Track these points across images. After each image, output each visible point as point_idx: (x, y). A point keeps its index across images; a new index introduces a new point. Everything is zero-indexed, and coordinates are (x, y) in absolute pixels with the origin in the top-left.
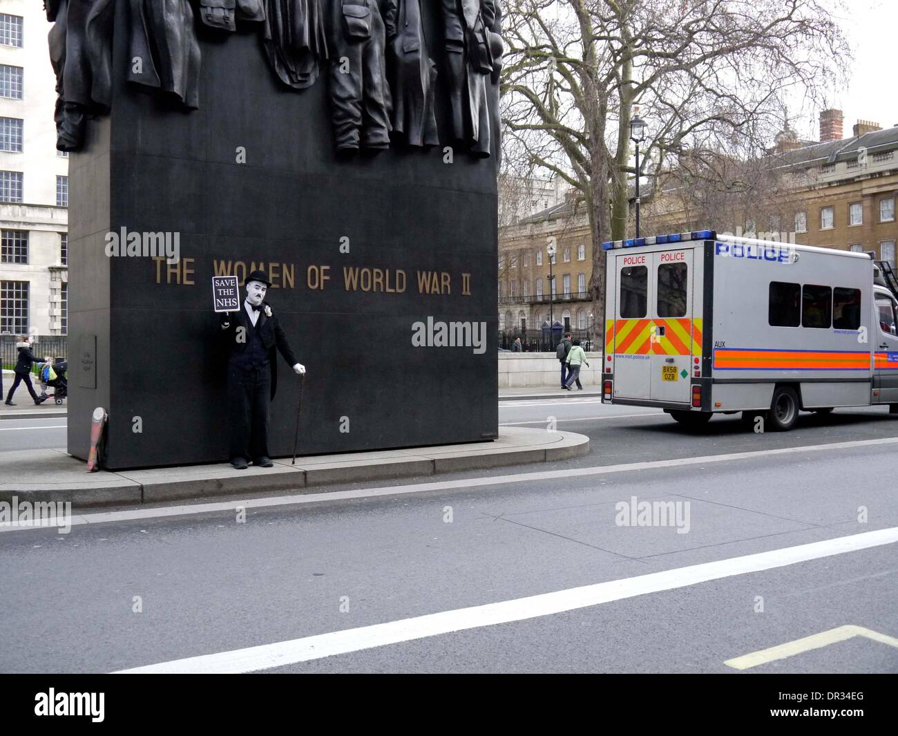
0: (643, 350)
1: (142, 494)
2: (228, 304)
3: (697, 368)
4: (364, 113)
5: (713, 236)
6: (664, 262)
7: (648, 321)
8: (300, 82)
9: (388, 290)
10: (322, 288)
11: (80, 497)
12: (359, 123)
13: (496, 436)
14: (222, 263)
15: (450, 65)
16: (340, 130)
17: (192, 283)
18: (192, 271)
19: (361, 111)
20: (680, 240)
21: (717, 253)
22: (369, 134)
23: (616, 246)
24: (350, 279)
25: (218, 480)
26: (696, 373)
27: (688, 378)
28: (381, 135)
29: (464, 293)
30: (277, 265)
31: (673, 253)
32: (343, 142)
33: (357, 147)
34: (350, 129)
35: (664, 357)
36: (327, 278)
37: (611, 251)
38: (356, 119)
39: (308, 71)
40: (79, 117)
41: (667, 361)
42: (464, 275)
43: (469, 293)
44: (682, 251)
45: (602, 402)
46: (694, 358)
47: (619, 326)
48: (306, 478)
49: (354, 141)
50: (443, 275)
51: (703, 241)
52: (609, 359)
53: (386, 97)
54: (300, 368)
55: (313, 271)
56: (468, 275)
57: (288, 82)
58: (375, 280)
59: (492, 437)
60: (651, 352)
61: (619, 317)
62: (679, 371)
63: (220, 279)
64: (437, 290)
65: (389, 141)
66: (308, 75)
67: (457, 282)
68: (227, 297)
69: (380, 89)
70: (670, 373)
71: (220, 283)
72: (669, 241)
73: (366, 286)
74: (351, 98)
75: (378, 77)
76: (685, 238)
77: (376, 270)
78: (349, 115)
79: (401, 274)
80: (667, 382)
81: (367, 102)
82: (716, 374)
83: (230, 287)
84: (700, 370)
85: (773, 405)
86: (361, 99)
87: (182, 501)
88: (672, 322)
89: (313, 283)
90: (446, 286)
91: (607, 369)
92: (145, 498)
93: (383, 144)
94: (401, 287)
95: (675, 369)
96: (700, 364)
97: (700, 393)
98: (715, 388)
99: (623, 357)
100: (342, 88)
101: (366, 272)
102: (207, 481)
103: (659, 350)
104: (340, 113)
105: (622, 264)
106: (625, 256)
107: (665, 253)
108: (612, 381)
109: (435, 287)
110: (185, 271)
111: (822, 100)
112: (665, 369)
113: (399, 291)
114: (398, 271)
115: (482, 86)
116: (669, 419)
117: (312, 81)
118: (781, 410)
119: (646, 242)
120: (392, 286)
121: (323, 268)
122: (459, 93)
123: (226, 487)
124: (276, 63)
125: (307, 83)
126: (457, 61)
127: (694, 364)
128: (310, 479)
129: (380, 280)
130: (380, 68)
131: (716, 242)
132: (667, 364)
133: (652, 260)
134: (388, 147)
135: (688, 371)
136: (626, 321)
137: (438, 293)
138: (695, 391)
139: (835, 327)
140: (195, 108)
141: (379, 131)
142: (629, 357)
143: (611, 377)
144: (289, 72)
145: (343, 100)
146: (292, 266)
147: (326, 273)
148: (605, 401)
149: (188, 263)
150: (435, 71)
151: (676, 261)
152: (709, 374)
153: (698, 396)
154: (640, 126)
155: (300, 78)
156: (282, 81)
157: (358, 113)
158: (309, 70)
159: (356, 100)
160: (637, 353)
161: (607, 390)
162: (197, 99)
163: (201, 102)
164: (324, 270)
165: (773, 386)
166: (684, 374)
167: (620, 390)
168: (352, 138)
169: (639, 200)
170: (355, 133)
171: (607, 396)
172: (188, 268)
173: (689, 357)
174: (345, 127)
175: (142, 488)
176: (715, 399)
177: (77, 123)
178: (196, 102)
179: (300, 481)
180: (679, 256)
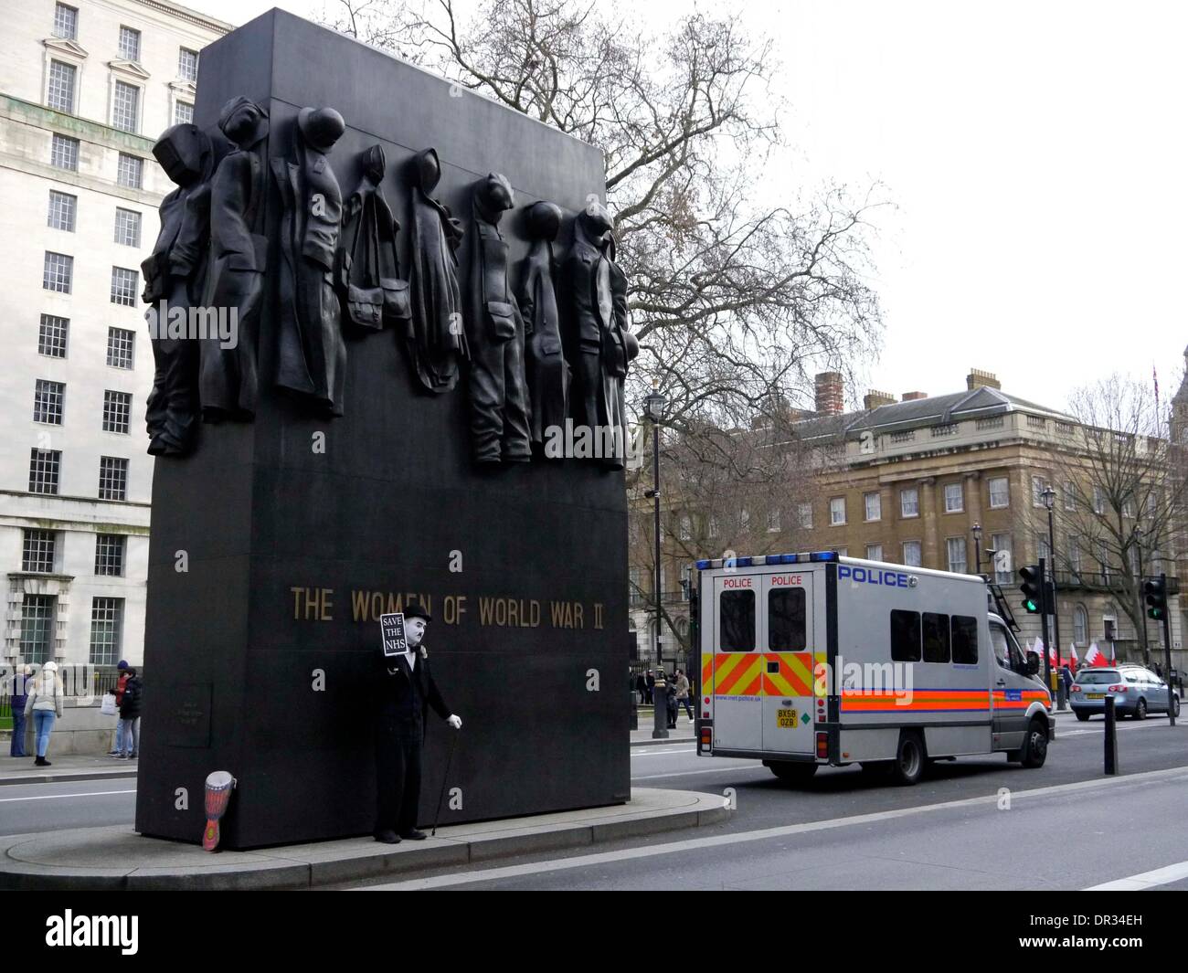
0: (752, 689)
1: (311, 878)
2: (397, 646)
3: (821, 711)
4: (505, 421)
5: (835, 557)
6: (776, 586)
7: (757, 656)
8: (441, 385)
9: (523, 624)
10: (458, 623)
11: (246, 880)
12: (501, 433)
13: (628, 798)
14: (361, 594)
15: (585, 367)
16: (480, 440)
17: (329, 618)
18: (330, 605)
19: (503, 421)
20: (796, 561)
21: (840, 578)
22: (509, 445)
23: (714, 565)
24: (486, 612)
25: (385, 856)
26: (820, 717)
27: (811, 724)
28: (524, 447)
29: (596, 627)
30: (414, 596)
31: (787, 576)
32: (484, 454)
33: (499, 460)
34: (492, 439)
35: (779, 699)
36: (463, 610)
37: (707, 571)
38: (498, 428)
39: (448, 374)
40: (189, 418)
41: (783, 703)
42: (596, 606)
43: (601, 627)
44: (799, 574)
45: (699, 754)
46: (817, 699)
47: (720, 660)
48: (470, 851)
49: (496, 454)
50: (576, 605)
51: (824, 564)
52: (707, 701)
53: (527, 405)
54: (456, 720)
55: (450, 601)
56: (600, 606)
57: (430, 387)
58: (510, 613)
59: (621, 799)
60: (762, 693)
61: (719, 650)
62: (800, 715)
63: (388, 617)
64: (571, 623)
65: (531, 453)
66: (448, 378)
67: (589, 613)
68: (395, 638)
69: (521, 394)
70: (787, 718)
71: (387, 621)
72: (781, 561)
73: (501, 620)
74: (494, 404)
75: (519, 382)
76: (801, 559)
77: (511, 601)
78: (492, 423)
79: (535, 605)
80: (785, 729)
81: (510, 410)
82: (844, 719)
83: (396, 626)
84: (826, 714)
85: (898, 755)
86: (503, 406)
87: (349, 883)
88: (788, 657)
89: (450, 617)
90: (578, 619)
91: (704, 714)
92: (313, 880)
93: (525, 456)
94: (535, 620)
95: (794, 713)
96: (825, 707)
97: (827, 741)
98: (843, 734)
99: (725, 698)
100: (485, 393)
101: (501, 603)
102: (374, 858)
103: (773, 690)
104: (481, 421)
105: (721, 587)
106: (725, 578)
107: (777, 576)
108: (712, 728)
109: (569, 620)
110: (324, 605)
111: (847, 372)
112: (781, 713)
113: (534, 625)
114: (533, 602)
115: (614, 390)
116: (768, 774)
117: (452, 385)
118: (905, 760)
119: (753, 563)
120: (527, 620)
121: (460, 598)
122: (594, 399)
123: (394, 865)
124: (417, 364)
125: (448, 387)
126: (592, 363)
127: (818, 707)
128: (475, 853)
129: (514, 613)
130: (521, 371)
131: (838, 565)
132: (783, 707)
133: (761, 585)
134: (529, 460)
135: (811, 715)
136: (728, 656)
137: (572, 627)
138: (820, 738)
139: (955, 662)
140: (339, 416)
141: (520, 442)
142: (733, 698)
143: (710, 723)
144: (431, 375)
145: (486, 407)
146: (429, 597)
147: (463, 604)
148: (702, 753)
149: (327, 595)
150: (570, 374)
151: (791, 586)
152: (837, 718)
153: (824, 745)
154: (660, 402)
155: (441, 382)
156: (422, 383)
157: (500, 421)
158: (450, 372)
159: (499, 408)
160: (743, 694)
161: (705, 739)
162: (342, 406)
163: (346, 409)
164: (461, 601)
165: (898, 731)
166: (806, 719)
167: (721, 738)
168: (494, 450)
169: (659, 494)
170: (496, 444)
171: (706, 747)
172: (326, 601)
173: (811, 698)
174: (487, 438)
175: (310, 867)
176: (843, 748)
177: (186, 425)
178: (341, 409)
179: (463, 855)
180: (795, 580)
